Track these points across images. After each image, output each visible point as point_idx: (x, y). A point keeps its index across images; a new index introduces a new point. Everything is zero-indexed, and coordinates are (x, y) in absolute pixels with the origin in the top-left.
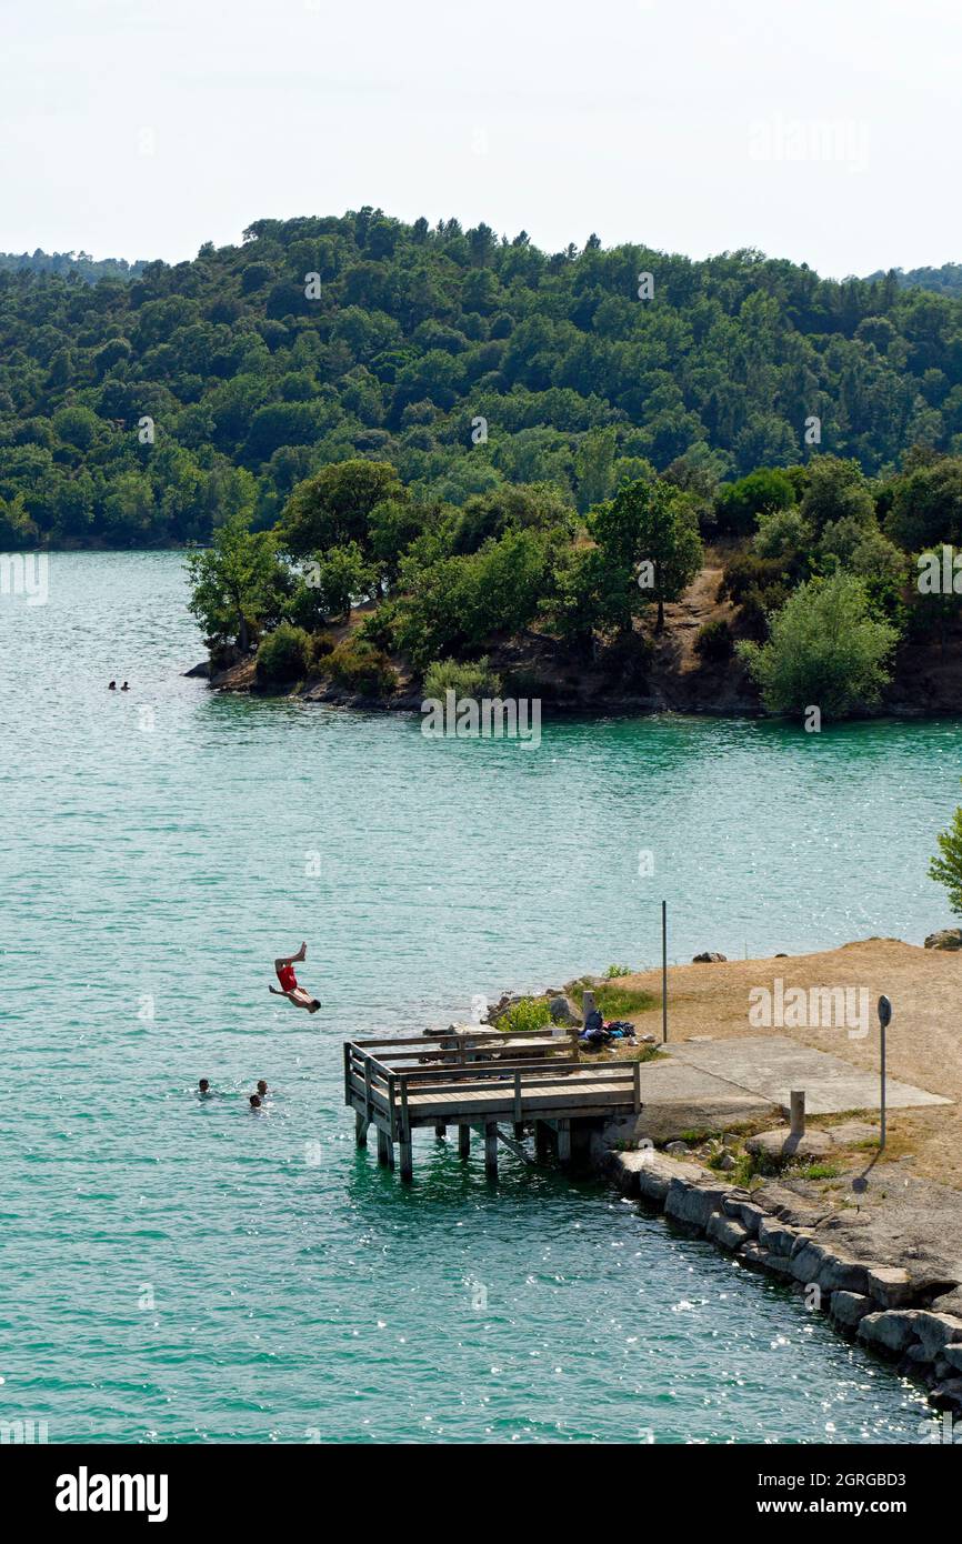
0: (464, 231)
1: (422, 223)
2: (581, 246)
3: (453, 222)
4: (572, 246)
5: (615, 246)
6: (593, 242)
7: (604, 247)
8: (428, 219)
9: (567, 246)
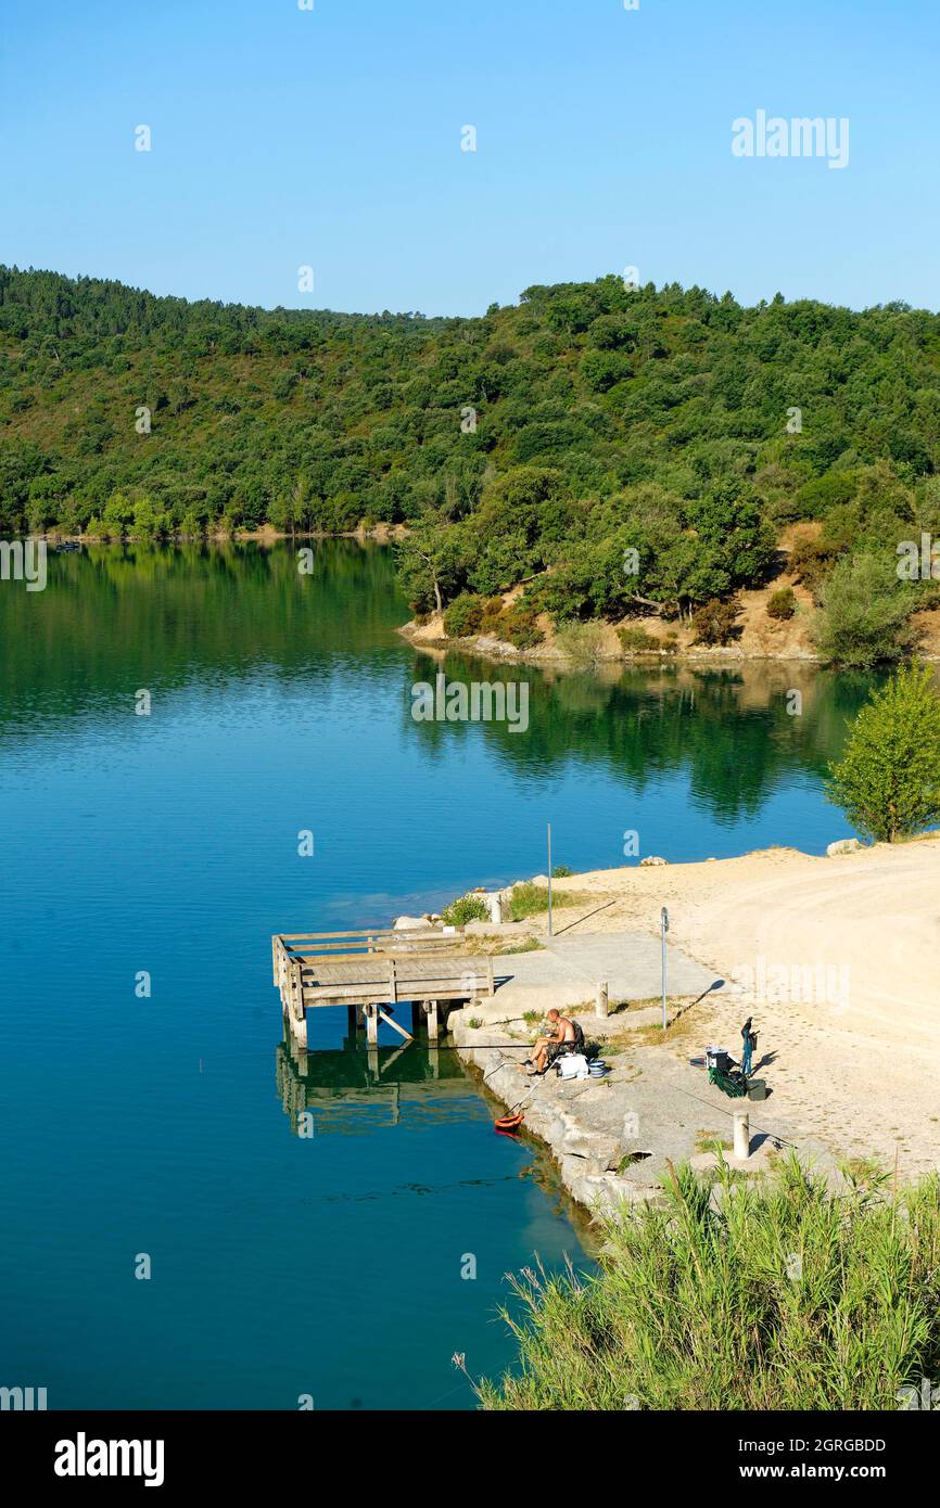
0: (685, 291)
1: (651, 286)
2: (770, 302)
3: (676, 286)
4: (763, 301)
5: (794, 301)
6: (779, 298)
7: (786, 302)
8: (655, 284)
9: (759, 302)
